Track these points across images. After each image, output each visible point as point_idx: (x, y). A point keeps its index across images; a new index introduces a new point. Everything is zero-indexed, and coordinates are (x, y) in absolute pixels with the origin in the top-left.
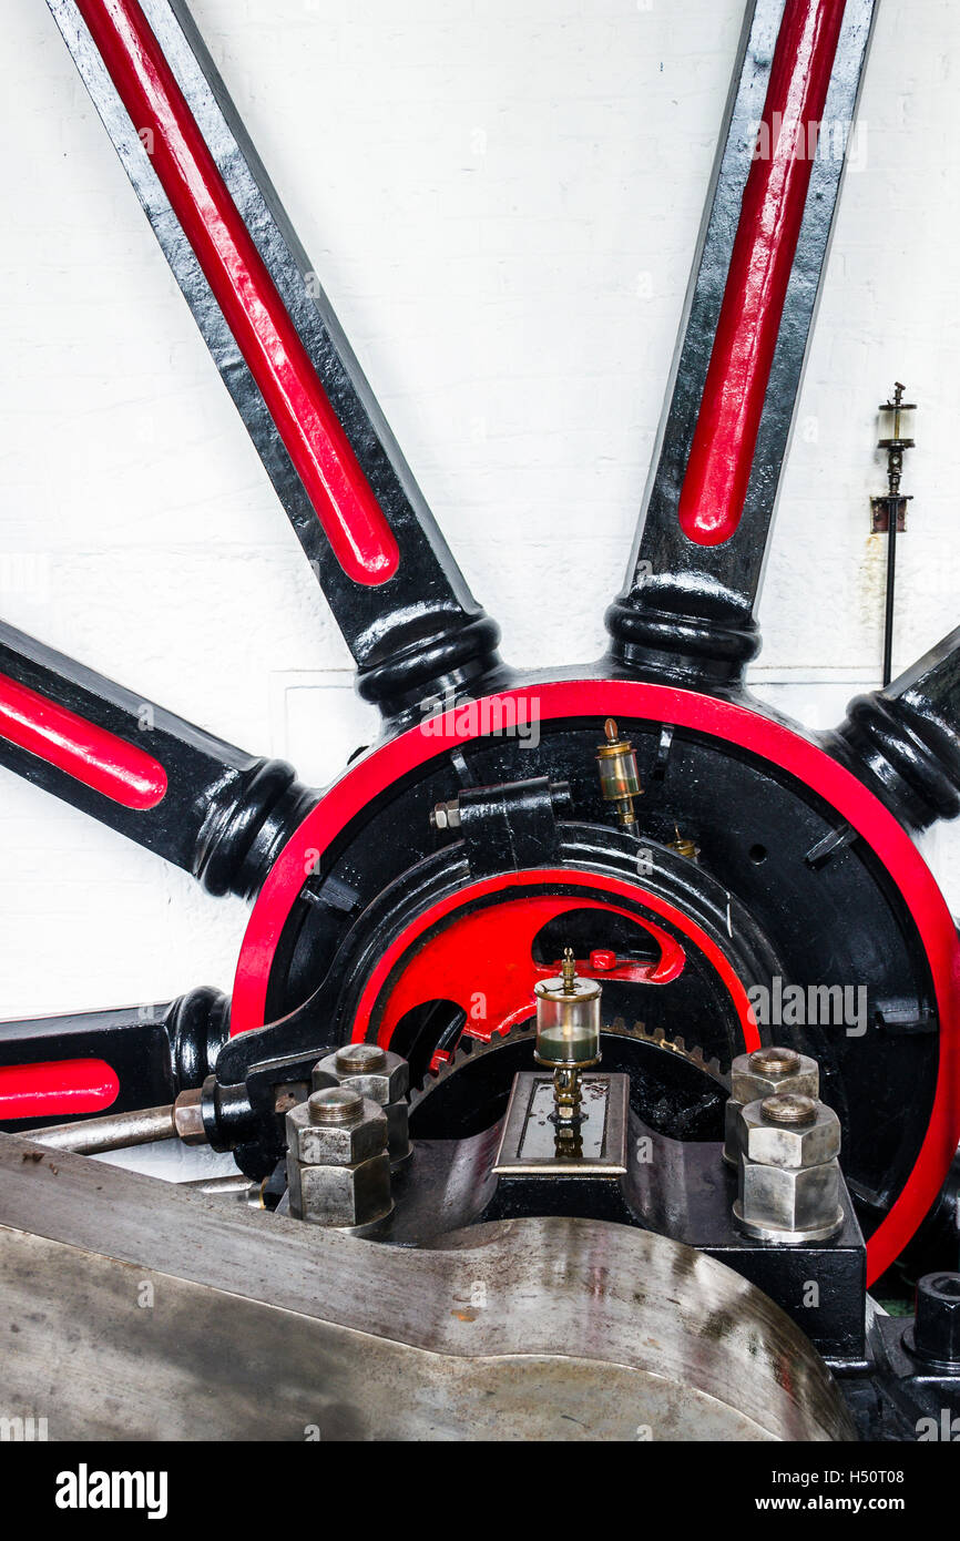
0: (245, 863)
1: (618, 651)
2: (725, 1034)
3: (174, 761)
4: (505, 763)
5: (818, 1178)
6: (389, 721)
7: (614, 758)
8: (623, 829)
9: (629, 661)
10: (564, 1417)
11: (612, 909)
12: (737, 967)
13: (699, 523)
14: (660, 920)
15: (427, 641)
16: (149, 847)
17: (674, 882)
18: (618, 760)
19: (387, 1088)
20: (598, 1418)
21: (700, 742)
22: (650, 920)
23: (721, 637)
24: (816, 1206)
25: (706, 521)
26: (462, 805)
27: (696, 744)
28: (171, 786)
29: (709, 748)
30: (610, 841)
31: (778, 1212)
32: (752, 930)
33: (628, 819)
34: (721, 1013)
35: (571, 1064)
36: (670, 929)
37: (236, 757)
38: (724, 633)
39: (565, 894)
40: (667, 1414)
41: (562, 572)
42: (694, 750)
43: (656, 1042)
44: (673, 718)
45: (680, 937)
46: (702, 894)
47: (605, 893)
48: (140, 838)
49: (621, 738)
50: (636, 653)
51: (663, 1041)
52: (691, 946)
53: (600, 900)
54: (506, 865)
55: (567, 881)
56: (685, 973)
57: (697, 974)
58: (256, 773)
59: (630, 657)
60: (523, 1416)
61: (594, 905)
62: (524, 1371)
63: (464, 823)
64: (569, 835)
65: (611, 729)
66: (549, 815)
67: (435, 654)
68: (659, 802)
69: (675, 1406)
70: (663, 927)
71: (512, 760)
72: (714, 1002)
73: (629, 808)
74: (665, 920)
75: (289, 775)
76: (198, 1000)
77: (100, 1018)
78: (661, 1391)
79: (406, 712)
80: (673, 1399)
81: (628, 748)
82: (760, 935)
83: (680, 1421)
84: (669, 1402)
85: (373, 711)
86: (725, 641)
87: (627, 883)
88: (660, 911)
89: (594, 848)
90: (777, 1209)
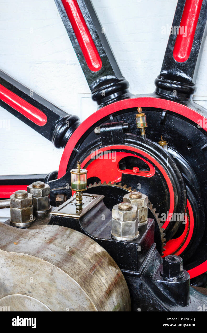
0: (63, 140)
1: (157, 90)
2: (165, 192)
3: (49, 115)
4: (125, 118)
5: (129, 224)
6: (99, 106)
7: (140, 117)
8: (141, 136)
9: (159, 93)
10: (29, 269)
11: (137, 156)
12: (169, 174)
13: (179, 56)
14: (149, 161)
15: (108, 86)
16: (42, 135)
17: (153, 151)
18: (141, 118)
19: (42, 192)
20: (36, 271)
21: (175, 115)
22: (147, 160)
23: (184, 87)
24: (128, 232)
25: (182, 56)
26: (101, 128)
27: (174, 115)
28: (48, 121)
29: (177, 117)
30: (138, 139)
31: (118, 232)
32: (174, 165)
33: (143, 134)
34: (164, 186)
35: (78, 190)
36: (152, 163)
37: (63, 114)
38: (184, 86)
39: (125, 152)
40: (51, 272)
41: (151, 69)
42: (173, 117)
43: (128, 190)
44: (167, 108)
45: (154, 165)
46: (161, 154)
47: (135, 152)
48: (40, 133)
49: (142, 113)
50: (161, 91)
51: (130, 190)
52: (157, 168)
53: (134, 154)
54: (110, 144)
55: (126, 149)
56: (155, 175)
57: (158, 175)
58: (68, 118)
59: (160, 92)
60: (20, 267)
61: (133, 155)
62: (20, 257)
63: (101, 132)
64: (127, 137)
65: (140, 110)
66: (122, 131)
67: (110, 89)
68: (164, 130)
69: (53, 270)
70: (150, 162)
71: (126, 118)
72: (162, 183)
73: (143, 131)
74: (150, 161)
75: (77, 119)
76: (54, 174)
77: (31, 176)
78: (49, 266)
79: (103, 103)
80: (52, 268)
81: (144, 115)
82: (176, 167)
83: (54, 274)
84: (51, 269)
85: (96, 103)
86: (185, 89)
87: (141, 150)
88: (149, 158)
89: (134, 141)
90: (118, 231)
